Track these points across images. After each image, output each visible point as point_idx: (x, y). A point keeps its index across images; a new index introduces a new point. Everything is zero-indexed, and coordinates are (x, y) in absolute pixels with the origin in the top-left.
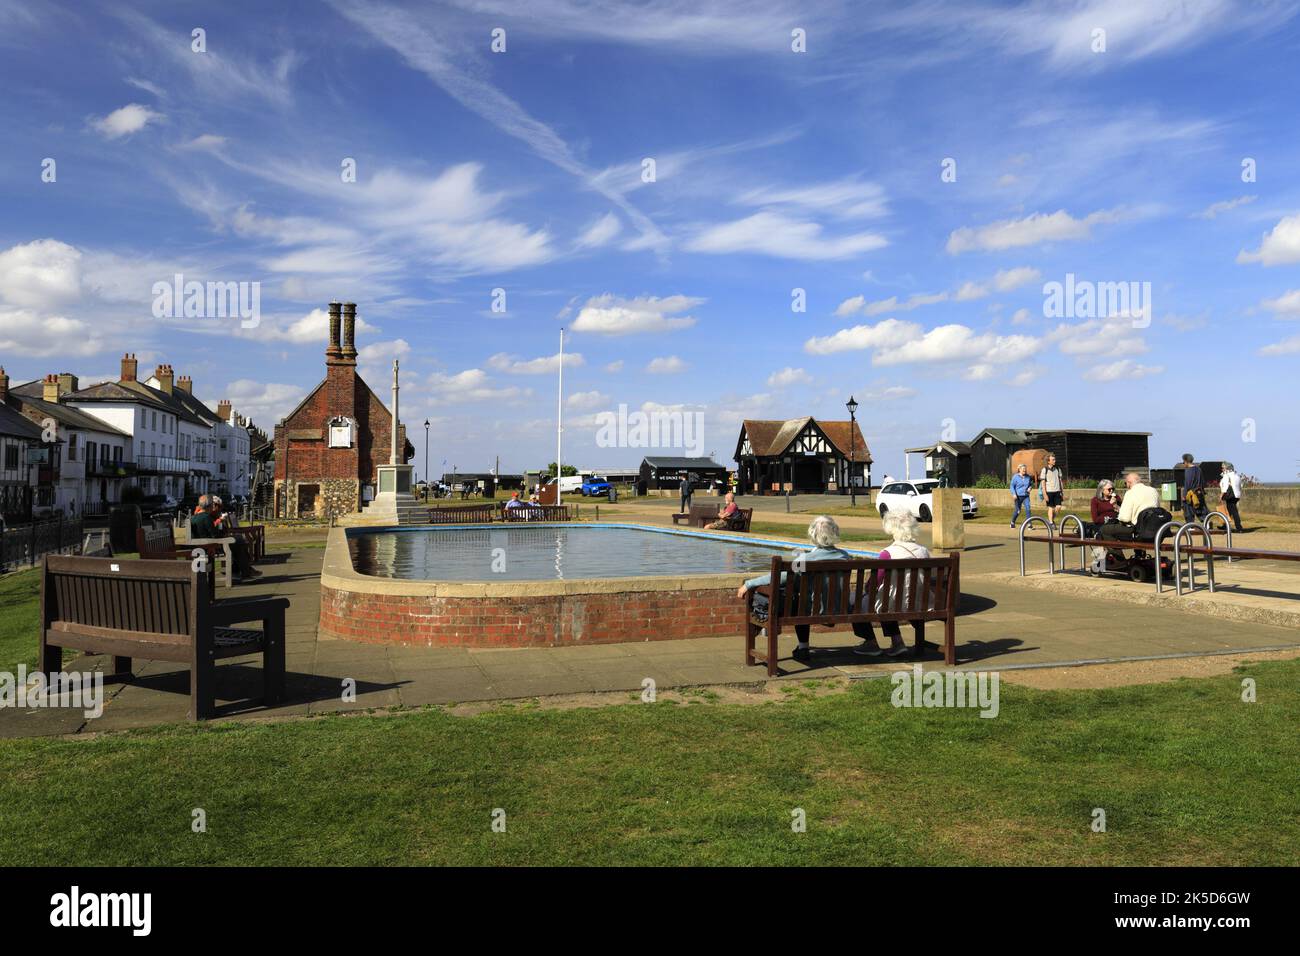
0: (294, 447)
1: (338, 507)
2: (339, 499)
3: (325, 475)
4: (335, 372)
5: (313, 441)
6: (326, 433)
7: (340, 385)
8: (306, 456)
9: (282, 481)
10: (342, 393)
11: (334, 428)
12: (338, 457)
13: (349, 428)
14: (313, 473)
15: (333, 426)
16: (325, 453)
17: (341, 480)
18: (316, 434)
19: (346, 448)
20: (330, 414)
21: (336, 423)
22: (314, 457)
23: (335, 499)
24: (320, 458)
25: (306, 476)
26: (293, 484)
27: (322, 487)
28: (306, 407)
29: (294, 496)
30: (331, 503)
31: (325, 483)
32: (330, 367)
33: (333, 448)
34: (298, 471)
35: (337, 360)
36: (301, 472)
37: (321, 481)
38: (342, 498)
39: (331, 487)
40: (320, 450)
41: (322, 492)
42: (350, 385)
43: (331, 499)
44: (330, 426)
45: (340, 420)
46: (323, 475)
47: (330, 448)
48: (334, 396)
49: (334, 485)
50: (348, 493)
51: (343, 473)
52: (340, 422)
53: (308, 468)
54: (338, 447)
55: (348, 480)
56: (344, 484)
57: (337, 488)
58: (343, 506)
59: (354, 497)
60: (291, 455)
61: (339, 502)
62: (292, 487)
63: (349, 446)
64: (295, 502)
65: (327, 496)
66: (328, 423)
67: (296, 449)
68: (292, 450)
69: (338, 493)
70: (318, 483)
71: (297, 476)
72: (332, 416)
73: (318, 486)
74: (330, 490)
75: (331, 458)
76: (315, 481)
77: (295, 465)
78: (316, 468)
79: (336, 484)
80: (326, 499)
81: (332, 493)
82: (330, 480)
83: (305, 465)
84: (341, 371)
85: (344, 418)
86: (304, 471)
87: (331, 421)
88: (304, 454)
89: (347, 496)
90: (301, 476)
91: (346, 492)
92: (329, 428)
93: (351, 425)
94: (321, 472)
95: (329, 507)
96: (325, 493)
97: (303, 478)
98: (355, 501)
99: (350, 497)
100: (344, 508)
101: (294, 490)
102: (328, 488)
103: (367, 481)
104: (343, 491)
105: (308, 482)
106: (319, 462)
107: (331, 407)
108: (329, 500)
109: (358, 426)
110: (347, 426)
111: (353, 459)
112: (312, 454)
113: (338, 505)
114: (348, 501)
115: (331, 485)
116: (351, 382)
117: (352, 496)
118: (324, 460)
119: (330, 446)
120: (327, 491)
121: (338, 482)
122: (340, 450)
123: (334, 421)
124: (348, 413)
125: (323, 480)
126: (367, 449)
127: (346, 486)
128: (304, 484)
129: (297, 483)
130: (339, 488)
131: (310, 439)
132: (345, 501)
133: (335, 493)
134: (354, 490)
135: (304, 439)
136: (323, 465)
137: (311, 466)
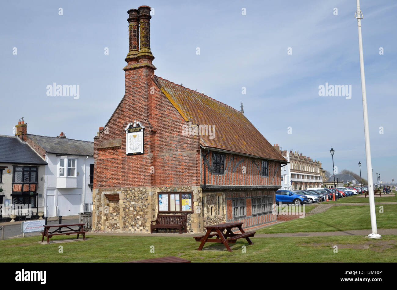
0: (102, 156)
1: (134, 218)
4: (131, 77)
5: (115, 149)
6: (124, 141)
8: (109, 165)
11: (130, 134)
12: (134, 162)
13: (140, 134)
14: (114, 182)
15: (129, 132)
16: (123, 162)
17: (136, 189)
18: (117, 142)
19: (140, 154)
20: (127, 120)
21: (132, 129)
22: (115, 165)
23: (131, 209)
24: (120, 166)
27: (121, 196)
28: (116, 116)
30: (128, 213)
31: (124, 192)
32: (128, 72)
33: (130, 154)
34: (104, 180)
35: (134, 65)
36: (106, 181)
37: (120, 189)
38: (138, 209)
39: (128, 196)
40: (120, 157)
41: (121, 202)
42: (143, 88)
43: (129, 209)
44: (127, 132)
45: (135, 125)
46: (122, 183)
47: (127, 155)
48: (130, 102)
49: (130, 194)
50: (142, 202)
51: (138, 181)
52: (135, 127)
53: (112, 177)
54: (134, 154)
55: (141, 189)
56: (139, 192)
57: (133, 197)
58: (138, 217)
59: (147, 208)
60: (99, 165)
61: (135, 213)
62: (99, 196)
63: (142, 152)
64: (101, 212)
65: (126, 206)
66: (126, 129)
67: (103, 158)
68: (99, 160)
69: (133, 203)
70: (118, 192)
71: (104, 185)
72: (130, 122)
73: (118, 195)
74: (128, 200)
75: (128, 165)
76: (116, 190)
77: (101, 174)
78: (117, 177)
79: (132, 193)
80: (124, 209)
81: (129, 203)
82: (127, 189)
83: (109, 174)
84: (136, 75)
85: (138, 122)
86: (108, 180)
87: (128, 126)
88: (108, 163)
89: (141, 205)
90: (107, 185)
91: (140, 202)
92: (127, 134)
93: (144, 129)
94: (121, 181)
95: (127, 217)
96: (124, 202)
97: (107, 187)
98: (148, 212)
99: (144, 207)
100: (138, 219)
101: (100, 199)
102: (125, 197)
103: (163, 189)
104: (138, 200)
105: (110, 191)
106: (119, 170)
107: (129, 113)
108: (127, 210)
109: (150, 130)
110: (140, 130)
111: (146, 166)
112: (114, 163)
113: (134, 216)
114: (142, 211)
115: (128, 194)
116: (144, 85)
117: (145, 206)
118: (123, 168)
119: (127, 153)
120: (125, 201)
121: (134, 191)
122: (135, 157)
123: (131, 126)
124: (142, 117)
125: (122, 189)
126: (163, 154)
127: (140, 195)
128: (108, 193)
129: (102, 192)
130: (134, 197)
131: (112, 147)
132: (139, 211)
133: (131, 202)
134: (147, 199)
135: (107, 148)
136: (122, 173)
137: (113, 174)
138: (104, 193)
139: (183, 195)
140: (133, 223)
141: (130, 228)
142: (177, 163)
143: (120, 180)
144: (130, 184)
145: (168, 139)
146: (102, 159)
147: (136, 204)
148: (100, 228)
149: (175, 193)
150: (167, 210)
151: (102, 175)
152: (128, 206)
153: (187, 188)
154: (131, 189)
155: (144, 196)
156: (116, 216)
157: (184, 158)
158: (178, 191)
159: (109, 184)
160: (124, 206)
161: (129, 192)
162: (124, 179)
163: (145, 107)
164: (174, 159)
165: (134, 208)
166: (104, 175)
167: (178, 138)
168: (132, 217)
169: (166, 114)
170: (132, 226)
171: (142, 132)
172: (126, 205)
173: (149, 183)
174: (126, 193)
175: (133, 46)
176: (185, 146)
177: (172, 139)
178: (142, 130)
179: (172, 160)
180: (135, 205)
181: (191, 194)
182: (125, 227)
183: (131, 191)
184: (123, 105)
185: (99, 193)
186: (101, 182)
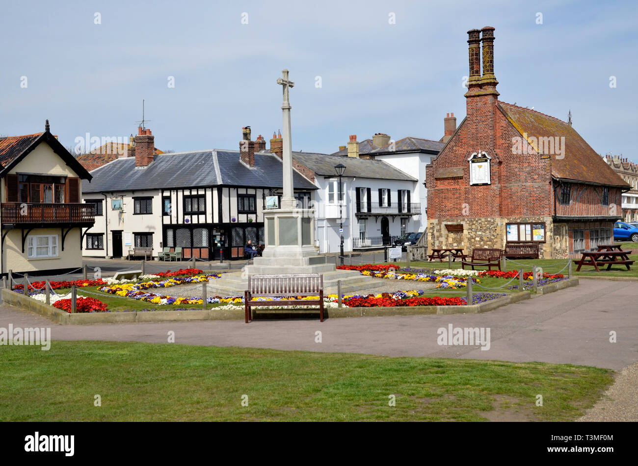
0: (440, 186)
2: (482, 240)
4: (474, 104)
5: (456, 179)
6: (467, 171)
7: (479, 118)
8: (450, 195)
9: (433, 221)
10: (481, 126)
11: (474, 164)
12: (479, 193)
13: (486, 165)
14: (457, 212)
15: (473, 162)
16: (466, 192)
17: (483, 220)
18: (458, 171)
19: (486, 184)
20: (471, 149)
21: (475, 160)
22: (457, 195)
23: (478, 239)
24: (463, 197)
25: (451, 216)
26: (439, 223)
27: (466, 226)
28: (452, 144)
29: (441, 236)
30: (474, 243)
31: (468, 222)
32: (470, 99)
33: (474, 185)
34: (443, 211)
35: (476, 91)
36: (447, 212)
37: (463, 220)
38: (485, 239)
39: (474, 226)
40: (463, 188)
41: (465, 232)
42: (489, 117)
43: (475, 239)
44: (470, 162)
45: (480, 155)
47: (471, 186)
48: (474, 131)
49: (476, 224)
50: (490, 232)
51: (485, 212)
52: (480, 158)
53: (453, 208)
54: (479, 184)
55: (489, 219)
56: (486, 223)
57: (479, 227)
59: (496, 238)
60: (437, 195)
61: (482, 243)
62: (439, 226)
63: (489, 183)
64: (442, 242)
66: (469, 159)
67: (441, 188)
68: (437, 190)
69: (480, 233)
70: (462, 223)
71: (444, 216)
72: (473, 152)
73: (462, 226)
74: (473, 230)
75: (472, 196)
76: (459, 221)
77: (440, 204)
78: (459, 208)
79: (478, 223)
80: (469, 239)
81: (475, 233)
82: (472, 220)
83: (450, 205)
84: (480, 103)
85: (483, 153)
86: (449, 210)
87: (472, 156)
88: (448, 193)
89: (489, 236)
91: (488, 232)
92: (470, 165)
93: (490, 160)
95: (473, 247)
96: (469, 233)
97: (448, 217)
98: (497, 242)
101: (441, 230)
102: (471, 227)
103: (511, 219)
104: (485, 230)
105: (452, 221)
106: (462, 201)
107: (472, 142)
108: (473, 240)
109: (498, 160)
110: (486, 161)
111: (493, 196)
112: (456, 193)
113: (481, 246)
114: (490, 241)
115: (473, 224)
116: (490, 114)
117: (494, 236)
118: (466, 198)
119: (471, 184)
120: (470, 231)
121: (480, 221)
122: (481, 187)
123: (475, 157)
124: (487, 147)
125: (466, 220)
126: (510, 185)
127: (488, 226)
128: (449, 223)
129: (443, 223)
130: (481, 227)
131: (453, 177)
132: (487, 241)
133: (477, 233)
134: (496, 230)
135: (447, 178)
137: (455, 205)
138: (444, 223)
139: (534, 225)
142: (527, 194)
144: (475, 215)
145: (516, 170)
147: (483, 234)
149: (525, 224)
150: (517, 240)
152: (474, 236)
153: (539, 219)
154: (476, 219)
155: (492, 226)
156: (456, 246)
157: (535, 189)
158: (529, 222)
159: (450, 214)
160: (469, 236)
161: (475, 222)
163: (491, 137)
164: (524, 190)
165: (481, 239)
166: (443, 205)
167: (527, 169)
168: (478, 247)
171: (489, 163)
172: (472, 235)
173: (498, 213)
174: (471, 224)
175: (474, 71)
176: (536, 177)
177: (521, 170)
178: (489, 161)
179: (522, 191)
181: (543, 225)
183: (477, 221)
185: (438, 224)
186: (440, 212)
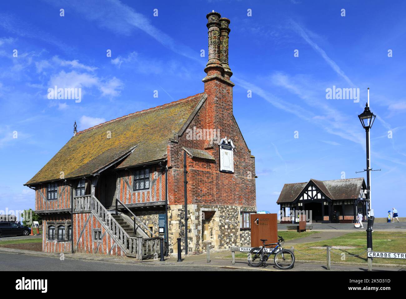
0: (196, 166)
1: (229, 235)
3: (219, 201)
4: (221, 89)
5: (208, 162)
6: (216, 156)
8: (204, 178)
9: (180, 207)
11: (223, 150)
12: (225, 179)
13: (231, 153)
14: (210, 198)
15: (222, 148)
16: (217, 178)
17: (230, 207)
18: (208, 155)
19: (230, 172)
21: (224, 146)
22: (210, 180)
23: (226, 227)
24: (215, 182)
26: (198, 210)
27: (218, 213)
30: (224, 231)
31: (220, 209)
33: (224, 172)
34: (200, 195)
36: (202, 197)
37: (217, 207)
38: (231, 226)
39: (224, 214)
41: (218, 219)
43: (224, 226)
45: (226, 142)
46: (217, 200)
47: (221, 172)
49: (225, 212)
50: (234, 220)
51: (230, 200)
53: (207, 193)
54: (226, 171)
55: (234, 207)
56: (232, 210)
58: (232, 234)
59: (238, 225)
60: (194, 176)
61: (229, 231)
62: (197, 213)
63: (233, 171)
65: (222, 224)
66: (220, 144)
67: (197, 169)
68: (194, 170)
69: (227, 221)
70: (215, 210)
71: (200, 201)
74: (223, 217)
75: (222, 182)
76: (213, 207)
77: (197, 187)
78: (212, 193)
79: (227, 211)
81: (224, 221)
82: (223, 207)
85: (229, 141)
86: (204, 195)
87: (222, 142)
88: (203, 176)
90: (203, 201)
91: (233, 219)
92: (221, 150)
94: (216, 198)
95: (223, 235)
96: (220, 220)
99: (236, 225)
100: (232, 236)
101: (199, 217)
102: (221, 215)
104: (231, 218)
105: (208, 207)
106: (214, 186)
108: (223, 228)
111: (235, 185)
112: (210, 177)
113: (229, 233)
114: (234, 229)
115: (224, 211)
118: (217, 184)
119: (221, 170)
120: (221, 219)
121: (228, 208)
122: (227, 175)
123: (224, 142)
124: (230, 136)
127: (233, 213)
128: (206, 210)
129: (201, 209)
130: (228, 215)
132: (232, 229)
133: (226, 220)
134: (238, 217)
136: (217, 189)
137: (209, 190)
138: (202, 209)
140: (228, 241)
141: (225, 245)
142: (245, 186)
143: (215, 196)
144: (223, 202)
146: (198, 171)
147: (230, 221)
148: (198, 250)
150: (242, 227)
151: (198, 189)
152: (224, 224)
153: (252, 209)
154: (226, 206)
155: (236, 214)
157: (249, 183)
158: (247, 211)
159: (205, 200)
160: (220, 224)
161: (224, 209)
162: (219, 196)
164: (243, 182)
165: (228, 226)
166: (200, 189)
168: (227, 234)
169: (236, 139)
170: (227, 243)
171: (233, 152)
172: (222, 222)
174: (222, 211)
178: (232, 149)
180: (229, 223)
182: (221, 245)
183: (226, 209)
184: (199, 113)
186: (197, 196)
